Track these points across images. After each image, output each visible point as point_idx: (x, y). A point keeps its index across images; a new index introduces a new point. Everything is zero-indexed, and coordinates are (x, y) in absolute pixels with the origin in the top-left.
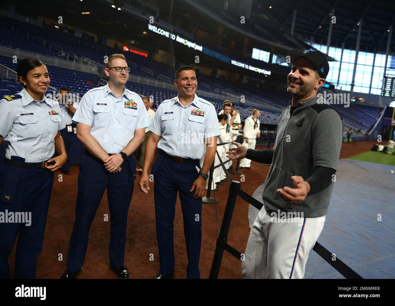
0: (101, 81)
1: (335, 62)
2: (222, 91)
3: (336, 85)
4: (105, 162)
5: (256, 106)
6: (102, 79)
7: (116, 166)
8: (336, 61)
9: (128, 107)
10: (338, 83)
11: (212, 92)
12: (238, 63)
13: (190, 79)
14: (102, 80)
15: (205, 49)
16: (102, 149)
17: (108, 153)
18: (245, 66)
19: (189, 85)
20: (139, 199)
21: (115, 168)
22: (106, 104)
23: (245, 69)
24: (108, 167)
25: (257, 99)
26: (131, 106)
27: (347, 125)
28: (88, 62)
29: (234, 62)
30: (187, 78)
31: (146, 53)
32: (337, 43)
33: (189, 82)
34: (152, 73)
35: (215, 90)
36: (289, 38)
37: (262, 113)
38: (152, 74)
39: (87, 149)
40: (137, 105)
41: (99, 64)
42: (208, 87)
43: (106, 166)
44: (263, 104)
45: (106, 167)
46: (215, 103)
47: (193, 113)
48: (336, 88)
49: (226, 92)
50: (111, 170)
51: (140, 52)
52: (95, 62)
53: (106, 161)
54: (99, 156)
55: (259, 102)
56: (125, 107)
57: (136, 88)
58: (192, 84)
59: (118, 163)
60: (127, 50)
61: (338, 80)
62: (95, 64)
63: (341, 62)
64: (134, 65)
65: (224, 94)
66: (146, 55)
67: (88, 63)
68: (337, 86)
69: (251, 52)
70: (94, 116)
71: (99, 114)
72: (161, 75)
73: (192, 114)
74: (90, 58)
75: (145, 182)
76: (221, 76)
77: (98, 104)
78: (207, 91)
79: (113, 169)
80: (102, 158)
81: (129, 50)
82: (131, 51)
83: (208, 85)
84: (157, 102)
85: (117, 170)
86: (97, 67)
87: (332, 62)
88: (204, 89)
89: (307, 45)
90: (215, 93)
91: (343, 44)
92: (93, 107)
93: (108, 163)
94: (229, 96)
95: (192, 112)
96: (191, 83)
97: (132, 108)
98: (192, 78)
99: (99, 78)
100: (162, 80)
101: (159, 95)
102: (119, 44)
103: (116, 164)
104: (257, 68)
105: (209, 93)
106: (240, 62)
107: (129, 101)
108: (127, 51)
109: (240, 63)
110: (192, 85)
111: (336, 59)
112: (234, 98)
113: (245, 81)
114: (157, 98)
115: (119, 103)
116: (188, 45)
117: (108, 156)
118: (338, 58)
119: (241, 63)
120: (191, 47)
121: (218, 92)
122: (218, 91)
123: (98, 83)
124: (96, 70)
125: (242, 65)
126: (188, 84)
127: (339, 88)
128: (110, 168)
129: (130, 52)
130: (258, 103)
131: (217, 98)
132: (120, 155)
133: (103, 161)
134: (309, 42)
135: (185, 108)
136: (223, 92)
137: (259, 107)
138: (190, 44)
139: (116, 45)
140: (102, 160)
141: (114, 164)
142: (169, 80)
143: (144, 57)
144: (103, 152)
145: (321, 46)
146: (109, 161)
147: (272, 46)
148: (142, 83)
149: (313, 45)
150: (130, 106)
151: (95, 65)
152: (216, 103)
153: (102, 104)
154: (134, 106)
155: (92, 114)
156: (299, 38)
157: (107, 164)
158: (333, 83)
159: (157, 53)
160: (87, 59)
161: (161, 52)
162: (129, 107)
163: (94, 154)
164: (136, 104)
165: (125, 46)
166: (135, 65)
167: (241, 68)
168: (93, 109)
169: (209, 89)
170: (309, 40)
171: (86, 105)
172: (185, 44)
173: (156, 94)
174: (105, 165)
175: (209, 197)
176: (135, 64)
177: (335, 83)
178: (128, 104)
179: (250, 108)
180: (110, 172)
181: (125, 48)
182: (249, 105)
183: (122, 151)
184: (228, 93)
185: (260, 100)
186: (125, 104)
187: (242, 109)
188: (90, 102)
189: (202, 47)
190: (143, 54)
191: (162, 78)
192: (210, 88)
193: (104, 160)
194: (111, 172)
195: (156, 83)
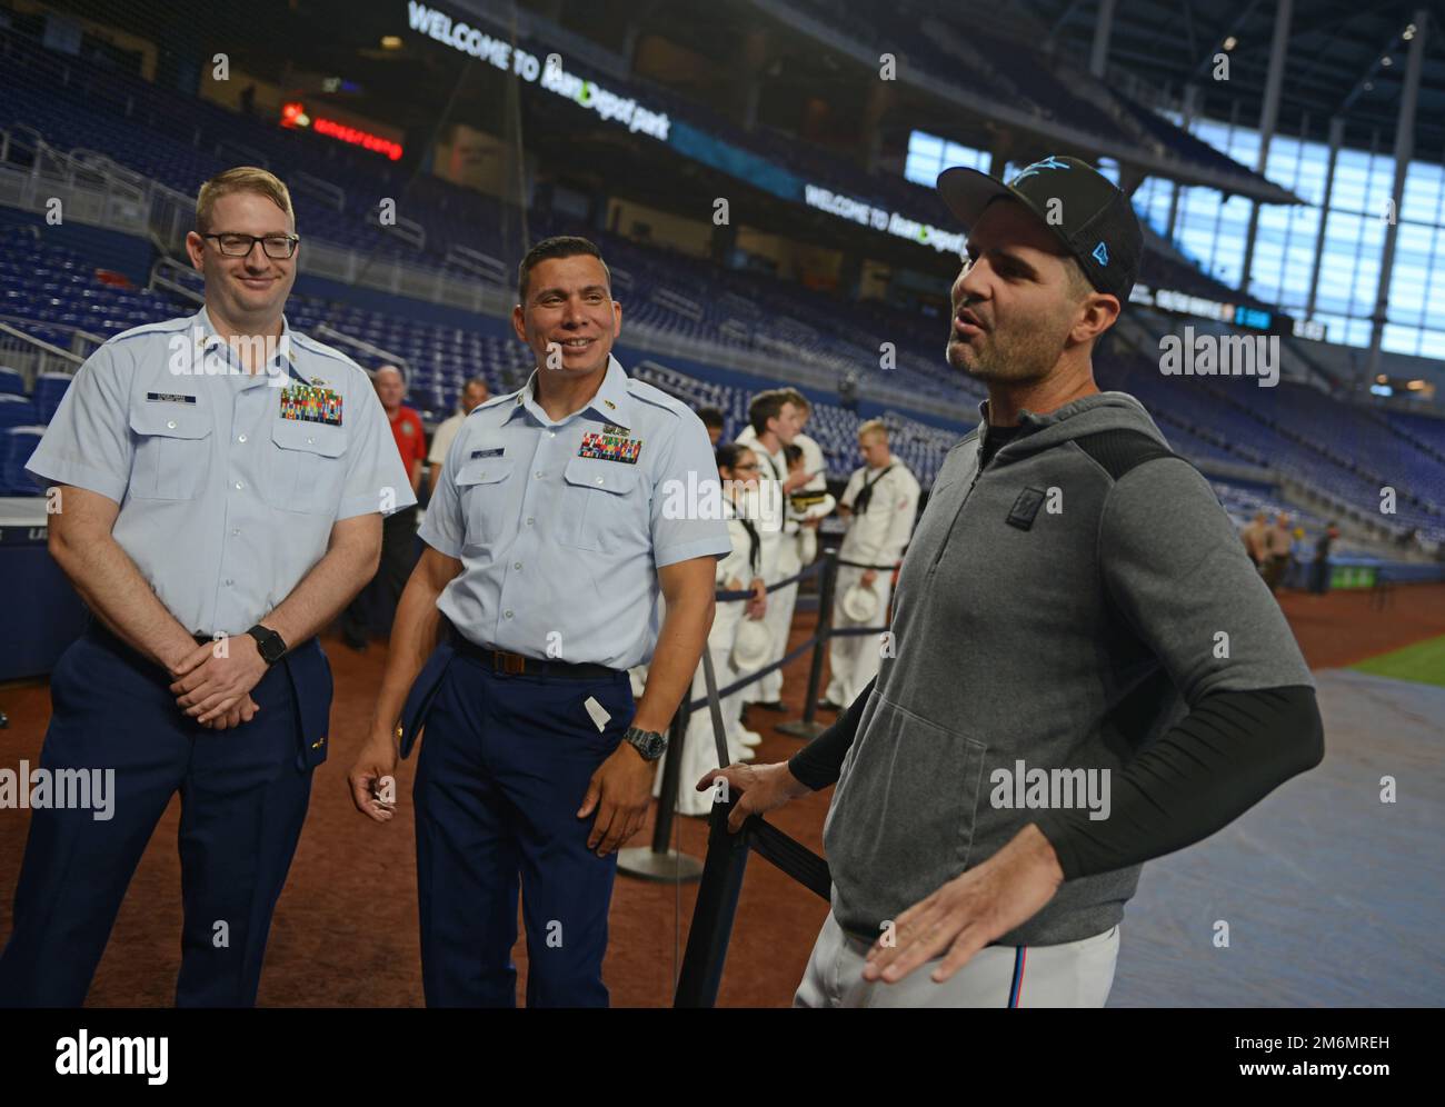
0: (165, 271)
1: (1297, 209)
2: (755, 331)
3: (1299, 315)
4: (178, 675)
5: (920, 409)
6: (169, 261)
7: (229, 693)
8: (1304, 204)
9: (299, 412)
10: (1311, 310)
11: (708, 337)
12: (839, 199)
13: (575, 298)
14: (168, 267)
15: (683, 129)
16: (167, 609)
17: (193, 630)
18: (870, 217)
19: (571, 326)
20: (321, 857)
21: (226, 704)
22: (191, 400)
23: (869, 230)
24: (191, 696)
25: (925, 373)
26: (312, 410)
27: (1350, 508)
28: (107, 175)
29: (817, 197)
30: (563, 296)
31: (393, 142)
32: (1305, 120)
33: (568, 313)
34: (416, 234)
35: (723, 328)
36: (1083, 91)
37: (945, 440)
38: (421, 242)
39: (94, 608)
40: (340, 403)
41: (161, 186)
42: (691, 310)
43: (179, 695)
44: (951, 400)
45: (182, 699)
46: (723, 389)
47: (590, 450)
48: (1298, 330)
49: (774, 337)
50: (206, 710)
51: (367, 133)
52: (138, 177)
53: (179, 670)
54: (150, 646)
55: (935, 388)
56: (284, 416)
57: (336, 306)
58: (586, 320)
59: (241, 676)
60: (303, 120)
61: (1313, 295)
62: (139, 185)
63: (1326, 208)
64: (332, 195)
65: (765, 349)
66: (395, 152)
67: (102, 180)
68: (1308, 319)
69: (903, 151)
70: (135, 449)
71: (154, 443)
72: (460, 249)
73: (581, 455)
74: (110, 154)
75: (375, 770)
76: (753, 258)
77: (152, 396)
78: (685, 332)
79: (215, 705)
80: (162, 655)
81: (311, 125)
82: (321, 126)
83: (689, 304)
84: (439, 377)
85: (237, 714)
86: (146, 200)
87: (1284, 210)
88: (670, 320)
89: (1169, 126)
90: (725, 344)
91: (1337, 126)
92: (129, 410)
93: (187, 679)
94: (788, 357)
95: (585, 444)
96: (578, 318)
97: (315, 420)
98: (589, 293)
99: (156, 253)
100: (468, 273)
101: (448, 343)
102: (265, 95)
103: (229, 682)
104: (929, 229)
105: (691, 343)
106: (846, 196)
107: (303, 386)
108: (299, 127)
109: (847, 202)
110: (585, 324)
111: (1301, 194)
112: (813, 365)
113: (869, 286)
114: (439, 357)
115: (254, 395)
116: (599, 108)
117: (193, 643)
118: (1312, 187)
119: (853, 199)
120: (612, 119)
121: (740, 335)
122: (738, 330)
123: (148, 277)
124: (141, 213)
125: (856, 211)
126: (567, 320)
127: (1315, 331)
128: (200, 701)
129: (317, 133)
130: (929, 393)
131: (731, 366)
132: (252, 643)
133: (168, 669)
134: (1178, 110)
135: (554, 429)
136: (763, 339)
137: (935, 413)
138: (608, 104)
139: (248, 95)
140: (165, 666)
141: (221, 684)
142: (501, 274)
143: (383, 157)
144: (171, 623)
145: (1232, 131)
146: (196, 667)
147: (1001, 124)
148: (365, 282)
149: (1197, 124)
150: (308, 409)
151: (136, 190)
152: (728, 391)
153: (174, 398)
154: (327, 411)
155: (126, 443)
156: (1130, 92)
157: (186, 683)
158: (1287, 307)
159: (447, 139)
160: (102, 159)
161: (465, 136)
162: (303, 412)
163: (125, 632)
164: (336, 398)
165: (295, 103)
166: (337, 198)
167: (851, 223)
168: (128, 420)
169: (692, 321)
170: (1175, 103)
171: (95, 403)
172: (586, 104)
173: (436, 341)
174: (175, 687)
175: (665, 851)
176: (339, 191)
177: (1297, 308)
178: (297, 402)
179: (891, 419)
180: (201, 720)
181: (290, 111)
182: (885, 401)
183: (263, 624)
184: (786, 340)
185: (942, 380)
186: (285, 400)
187: (850, 420)
188: (115, 389)
189: (670, 119)
190: (377, 145)
191: (466, 264)
192: (698, 318)
193: (170, 665)
194: (208, 721)
195: (439, 287)
